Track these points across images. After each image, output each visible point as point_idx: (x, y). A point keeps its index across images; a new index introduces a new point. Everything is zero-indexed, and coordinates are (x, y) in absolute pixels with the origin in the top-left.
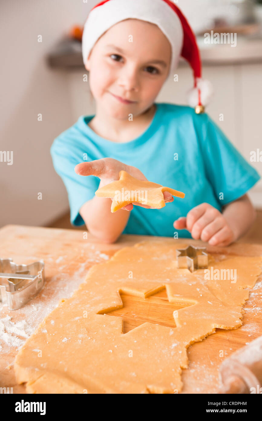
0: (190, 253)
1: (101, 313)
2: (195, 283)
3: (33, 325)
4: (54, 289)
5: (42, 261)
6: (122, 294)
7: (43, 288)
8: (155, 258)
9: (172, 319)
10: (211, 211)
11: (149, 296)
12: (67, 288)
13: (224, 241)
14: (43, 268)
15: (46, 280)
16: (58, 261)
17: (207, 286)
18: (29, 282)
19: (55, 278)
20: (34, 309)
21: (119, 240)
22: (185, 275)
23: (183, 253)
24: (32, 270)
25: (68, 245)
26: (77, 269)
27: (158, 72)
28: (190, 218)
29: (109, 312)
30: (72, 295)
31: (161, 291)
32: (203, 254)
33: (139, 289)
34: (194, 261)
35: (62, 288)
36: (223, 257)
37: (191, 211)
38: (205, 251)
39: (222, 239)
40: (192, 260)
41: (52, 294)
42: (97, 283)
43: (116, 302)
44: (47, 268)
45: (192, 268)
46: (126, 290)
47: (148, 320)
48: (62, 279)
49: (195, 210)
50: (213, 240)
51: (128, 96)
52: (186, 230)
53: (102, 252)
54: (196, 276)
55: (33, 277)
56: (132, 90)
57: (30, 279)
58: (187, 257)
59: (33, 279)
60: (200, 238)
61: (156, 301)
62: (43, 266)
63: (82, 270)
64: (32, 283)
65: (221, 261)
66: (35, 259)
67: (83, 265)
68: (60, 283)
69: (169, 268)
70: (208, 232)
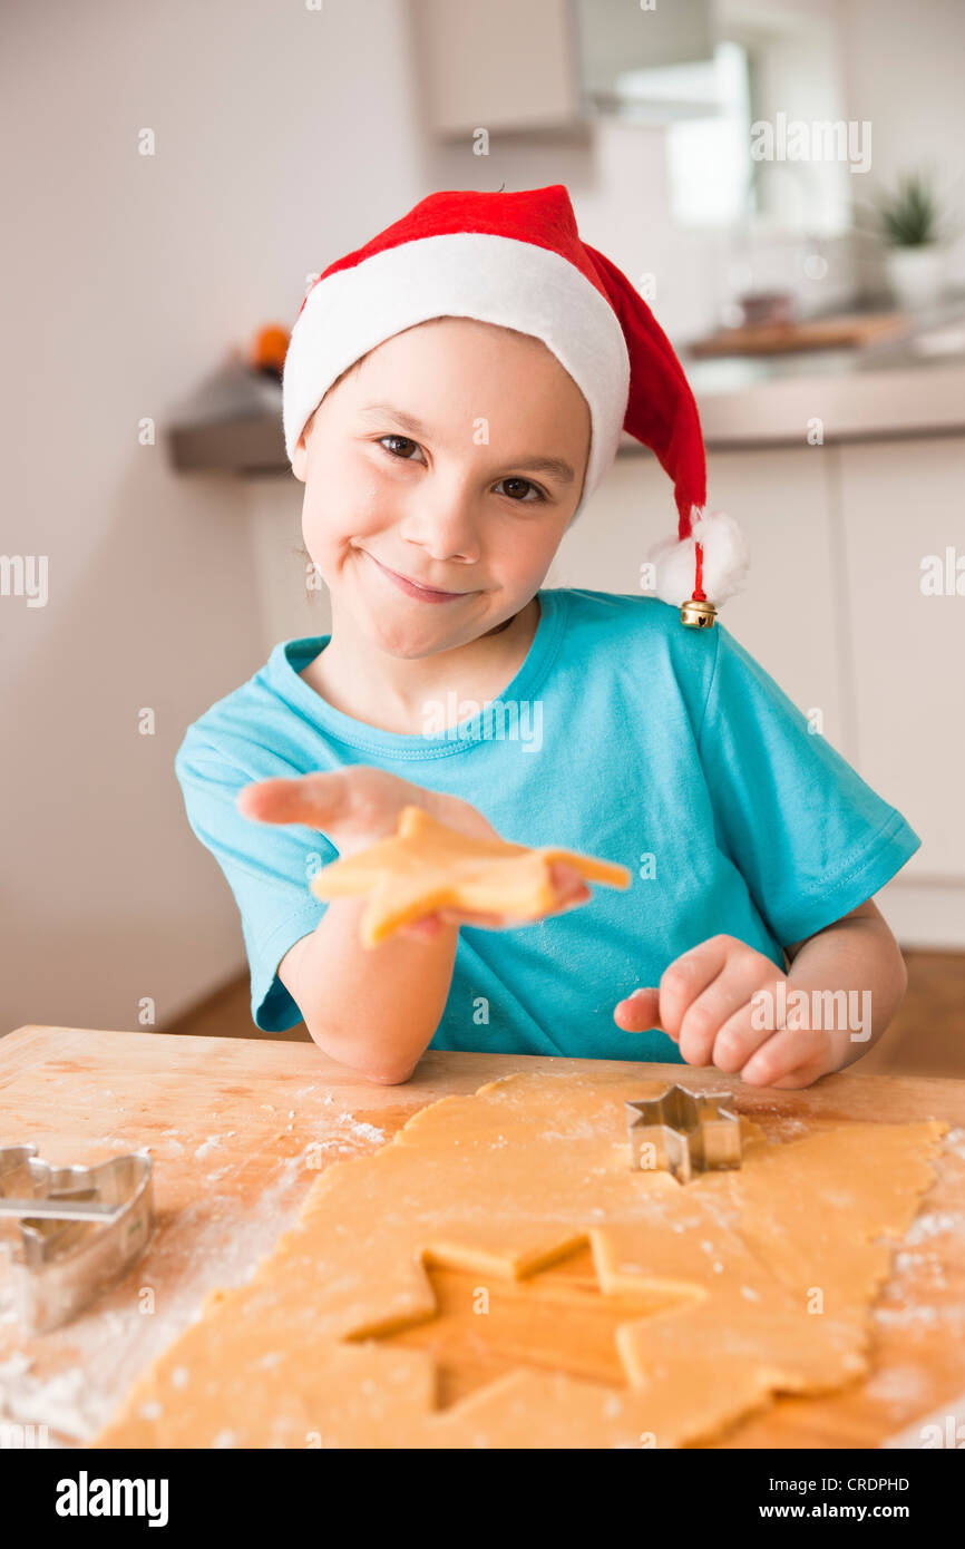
0: (677, 1112)
1: (358, 1338)
2: (694, 1222)
3: (110, 1388)
4: (186, 1254)
5: (142, 1154)
6: (432, 1267)
7: (147, 1252)
8: (548, 1136)
9: (611, 1356)
10: (746, 961)
11: (532, 1271)
12: (233, 1250)
13: (797, 1070)
14: (146, 1178)
15: (158, 1223)
16: (201, 1152)
17: (739, 1233)
18: (98, 1229)
19: (191, 1215)
20: (112, 1329)
21: (419, 1071)
22: (659, 1195)
23: (648, 1116)
24: (109, 1187)
25: (237, 1092)
26: (272, 1180)
27: (543, 496)
28: (670, 992)
29: (386, 1333)
30: (251, 1273)
31: (574, 1255)
32: (721, 1117)
33: (493, 1245)
34: (690, 1141)
35: (214, 1251)
36: (796, 1125)
37: (674, 964)
38: (729, 1104)
39: (788, 1061)
40: (683, 1139)
41: (180, 1271)
42: (340, 1229)
43: (409, 1297)
44: (159, 1178)
45: (685, 1169)
46: (446, 1251)
47: (525, 1362)
48: (215, 1217)
49: (689, 961)
50: (758, 1067)
51: (438, 577)
52: (660, 1030)
53: (360, 1117)
54: (698, 1196)
55: (112, 1211)
56: (454, 559)
57: (100, 1218)
58: (666, 1130)
59: (110, 1219)
60: (709, 1061)
61: (555, 1289)
62: (148, 1168)
63: (288, 1181)
64: (106, 1233)
65: (786, 1140)
66: (119, 1145)
67: (292, 1163)
68: (208, 1234)
69: (600, 1171)
70: (737, 1037)
